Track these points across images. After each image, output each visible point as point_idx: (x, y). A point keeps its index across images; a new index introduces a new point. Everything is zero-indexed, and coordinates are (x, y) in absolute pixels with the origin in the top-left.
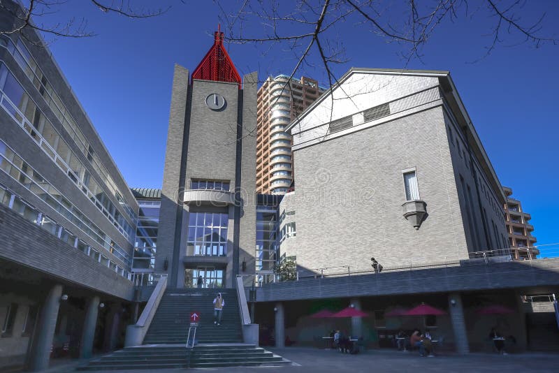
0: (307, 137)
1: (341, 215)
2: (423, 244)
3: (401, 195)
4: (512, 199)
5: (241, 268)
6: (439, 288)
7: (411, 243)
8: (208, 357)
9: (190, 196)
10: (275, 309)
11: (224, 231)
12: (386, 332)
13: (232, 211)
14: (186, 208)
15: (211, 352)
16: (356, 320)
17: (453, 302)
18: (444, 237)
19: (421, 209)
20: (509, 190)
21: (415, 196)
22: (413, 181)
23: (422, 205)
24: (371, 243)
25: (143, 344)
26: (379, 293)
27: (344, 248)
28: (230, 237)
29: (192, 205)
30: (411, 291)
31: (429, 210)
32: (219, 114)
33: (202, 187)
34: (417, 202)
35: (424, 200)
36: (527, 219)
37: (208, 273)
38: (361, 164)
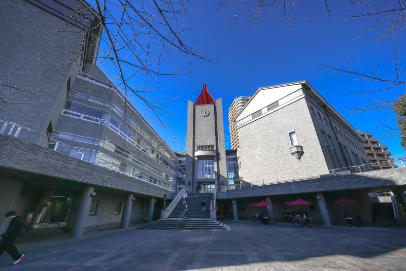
0: (242, 122)
1: (261, 156)
2: (303, 167)
3: (289, 144)
4: (373, 139)
5: (221, 183)
6: (309, 190)
7: (297, 167)
8: (190, 225)
9: (197, 153)
10: (232, 202)
11: (213, 168)
12: (288, 214)
13: (215, 158)
14: (196, 158)
15: (191, 223)
16: (270, 207)
17: (318, 197)
18: (314, 163)
19: (300, 150)
20: (370, 134)
21: (296, 143)
22: (294, 136)
23: (300, 148)
24: (277, 168)
25: (169, 218)
26: (278, 194)
27: (264, 172)
28: (216, 170)
29: (199, 157)
30: (294, 192)
31: (304, 150)
32: (206, 118)
33: (202, 149)
34: (296, 147)
35: (301, 145)
36: (385, 149)
37: (212, 185)
38: (268, 131)
